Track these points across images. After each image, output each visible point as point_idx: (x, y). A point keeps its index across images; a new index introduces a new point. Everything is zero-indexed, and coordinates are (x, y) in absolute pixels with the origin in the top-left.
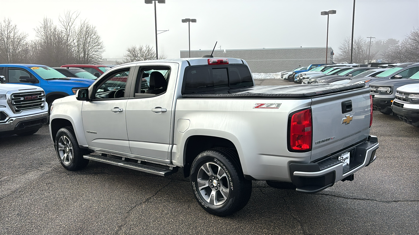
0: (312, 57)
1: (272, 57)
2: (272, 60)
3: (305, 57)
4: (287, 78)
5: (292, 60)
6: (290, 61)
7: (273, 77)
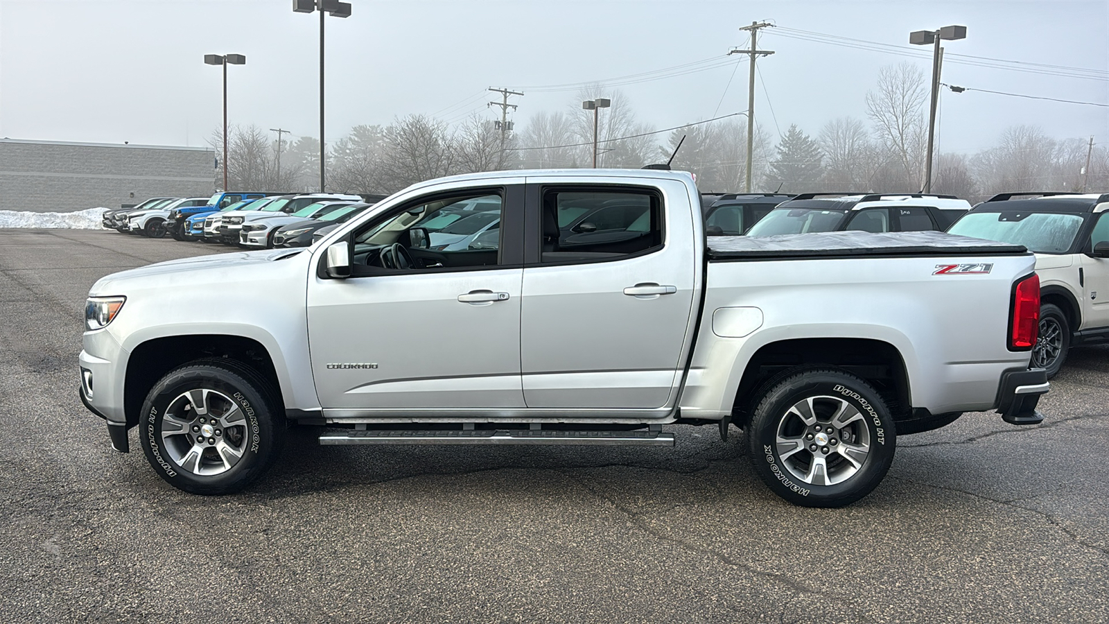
0: (165, 171)
1: (46, 167)
2: (47, 174)
3: (144, 172)
4: (142, 228)
5: (109, 179)
6: (102, 179)
7: (64, 224)
